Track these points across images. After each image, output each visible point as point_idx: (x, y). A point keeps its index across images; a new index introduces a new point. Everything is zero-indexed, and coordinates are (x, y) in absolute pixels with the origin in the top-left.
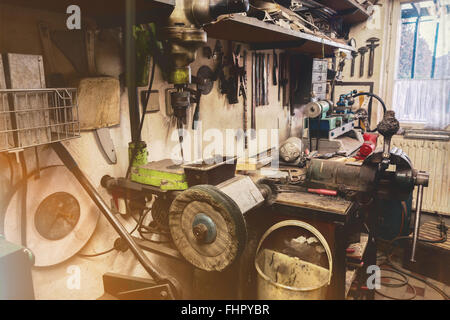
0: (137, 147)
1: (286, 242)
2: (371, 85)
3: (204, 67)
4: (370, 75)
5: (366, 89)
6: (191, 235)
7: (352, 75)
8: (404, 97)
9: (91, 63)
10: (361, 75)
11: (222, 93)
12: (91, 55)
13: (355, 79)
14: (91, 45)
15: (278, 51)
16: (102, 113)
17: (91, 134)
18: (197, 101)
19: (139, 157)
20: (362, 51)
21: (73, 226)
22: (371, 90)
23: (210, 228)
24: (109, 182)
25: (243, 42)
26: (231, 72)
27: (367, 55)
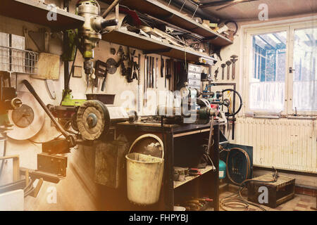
0: (67, 91)
1: (145, 147)
2: (234, 85)
3: (111, 59)
4: (233, 78)
5: (232, 87)
6: (87, 124)
7: (223, 79)
8: (256, 93)
9: (46, 47)
10: (228, 79)
11: (123, 75)
12: (47, 43)
13: (225, 81)
14: (47, 39)
15: (165, 58)
16: (50, 72)
17: (43, 81)
18: (105, 76)
19: (67, 96)
20: (228, 63)
21: (30, 123)
22: (235, 88)
23: (94, 118)
24: (50, 107)
25: (137, 48)
26: (129, 64)
27: (231, 66)
